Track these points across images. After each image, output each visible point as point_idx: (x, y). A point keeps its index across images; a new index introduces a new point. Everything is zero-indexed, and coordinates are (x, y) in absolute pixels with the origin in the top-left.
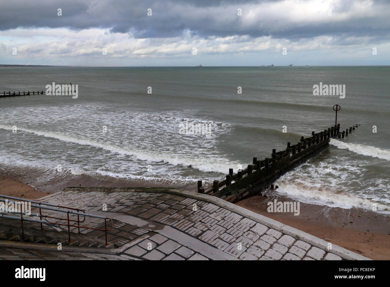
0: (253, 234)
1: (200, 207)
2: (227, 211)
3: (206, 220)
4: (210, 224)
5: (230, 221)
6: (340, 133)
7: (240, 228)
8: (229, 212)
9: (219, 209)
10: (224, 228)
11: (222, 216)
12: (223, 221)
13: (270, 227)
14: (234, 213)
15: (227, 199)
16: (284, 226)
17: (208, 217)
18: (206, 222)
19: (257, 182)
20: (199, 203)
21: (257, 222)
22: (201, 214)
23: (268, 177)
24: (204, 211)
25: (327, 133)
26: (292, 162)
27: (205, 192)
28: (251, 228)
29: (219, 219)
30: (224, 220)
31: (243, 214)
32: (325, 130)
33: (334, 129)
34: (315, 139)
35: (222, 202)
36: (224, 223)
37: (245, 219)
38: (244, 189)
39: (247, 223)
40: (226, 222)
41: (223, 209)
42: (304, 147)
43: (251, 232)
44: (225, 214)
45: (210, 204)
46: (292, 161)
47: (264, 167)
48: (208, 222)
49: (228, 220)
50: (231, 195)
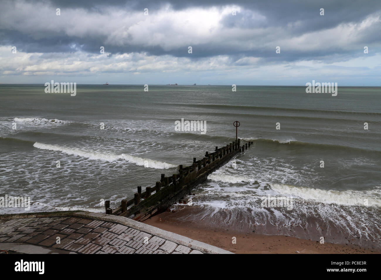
0: (162, 252)
1: (107, 229)
2: (136, 231)
3: (115, 242)
4: (118, 246)
5: (139, 240)
6: (240, 147)
7: (150, 247)
8: (138, 231)
9: (128, 229)
10: (133, 249)
11: (131, 236)
12: (131, 241)
13: (179, 243)
14: (143, 233)
15: (135, 218)
16: (193, 241)
17: (116, 239)
18: (114, 244)
19: (165, 198)
20: (107, 225)
21: (166, 240)
22: (109, 236)
23: (176, 193)
24: (112, 232)
25: (229, 147)
26: (198, 177)
27: (113, 212)
28: (160, 246)
29: (128, 240)
30: (133, 240)
31: (152, 233)
32: (227, 145)
33: (235, 144)
34: (219, 153)
35: (130, 221)
36: (132, 244)
37: (154, 237)
38: (153, 207)
39: (156, 241)
40: (135, 242)
41: (131, 229)
42: (209, 162)
43: (161, 250)
44: (133, 234)
45: (118, 225)
46: (198, 175)
47: (172, 183)
48: (116, 245)
49: (137, 240)
50: (139, 213)
